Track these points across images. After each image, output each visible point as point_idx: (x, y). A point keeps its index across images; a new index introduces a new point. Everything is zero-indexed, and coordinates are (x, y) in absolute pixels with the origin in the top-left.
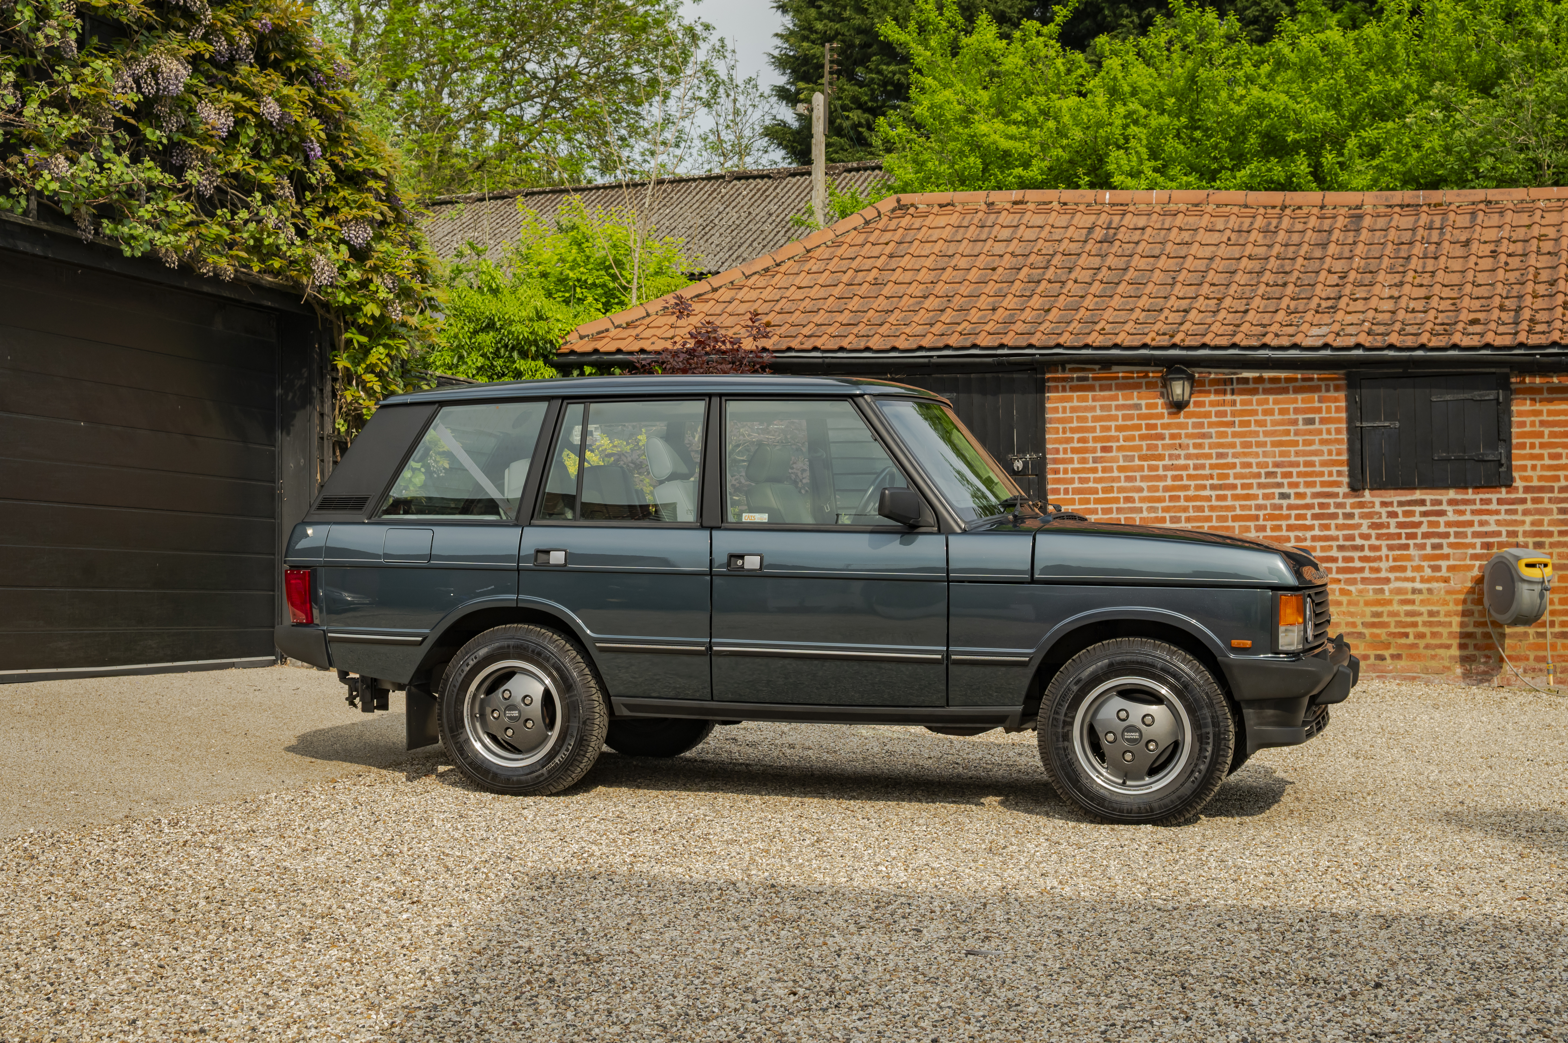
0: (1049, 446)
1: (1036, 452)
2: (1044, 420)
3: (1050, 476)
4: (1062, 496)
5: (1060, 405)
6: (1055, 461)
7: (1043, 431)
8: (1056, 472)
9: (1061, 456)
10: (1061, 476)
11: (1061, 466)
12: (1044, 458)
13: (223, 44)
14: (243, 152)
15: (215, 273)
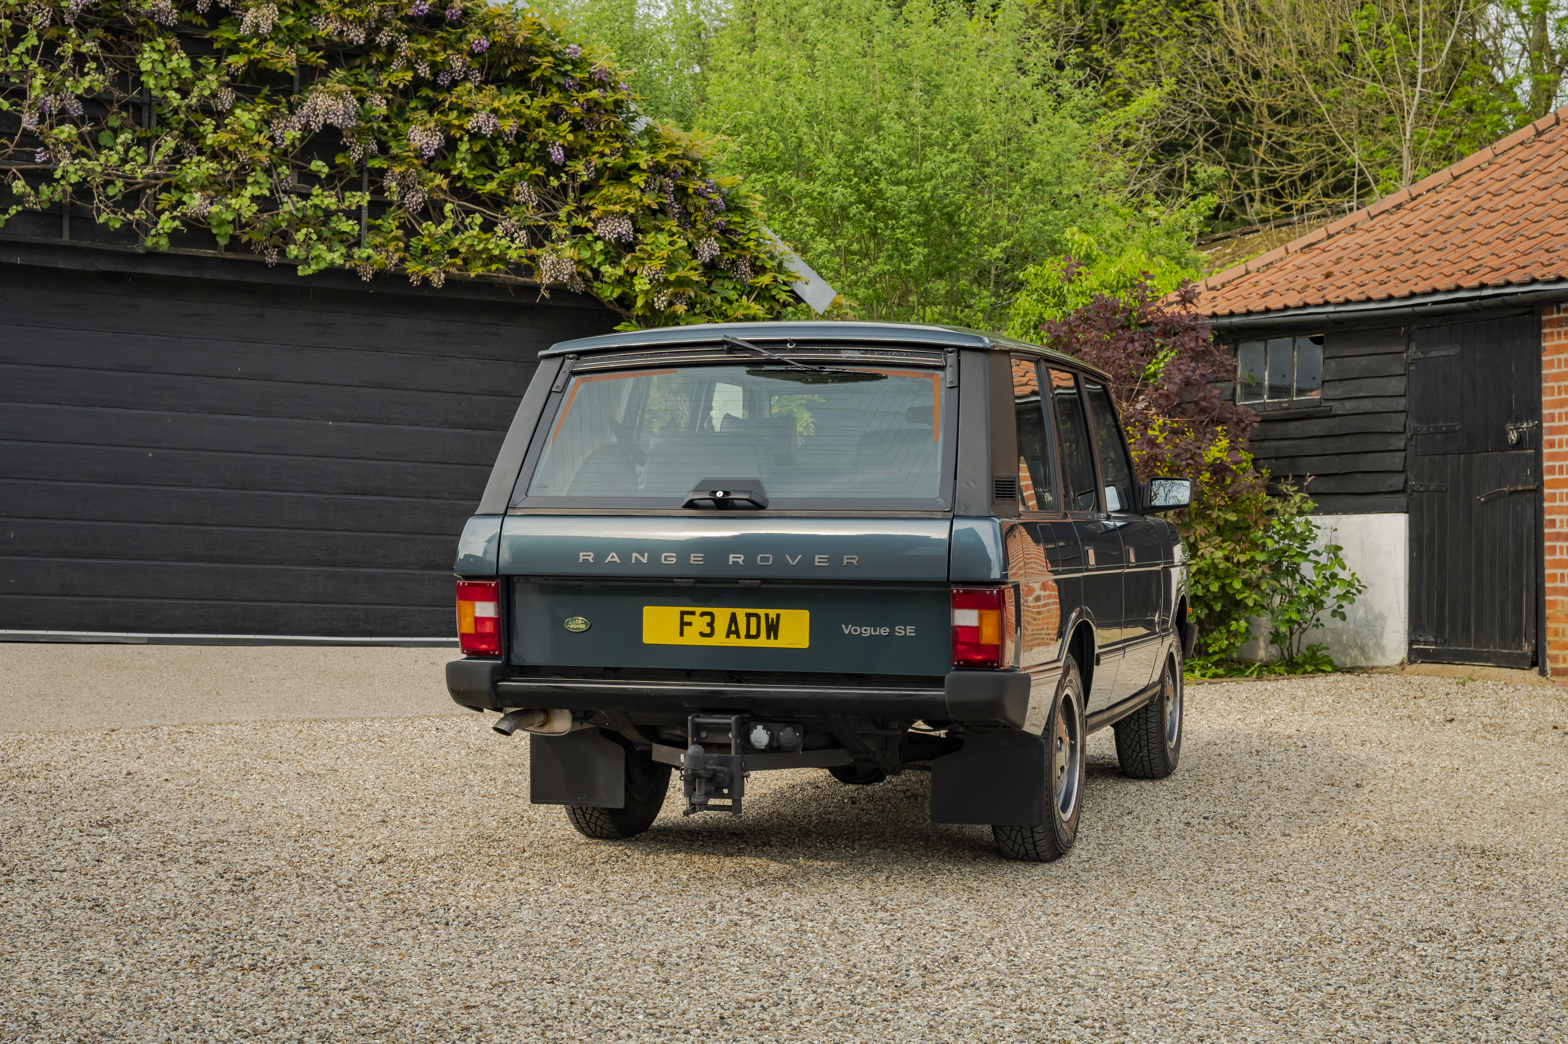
0: (1545, 412)
1: (1533, 421)
2: (1539, 378)
3: (1546, 451)
4: (1557, 476)
5: (1555, 357)
6: (1552, 431)
7: (1539, 392)
8: (1552, 444)
9: (1556, 424)
10: (1556, 450)
11: (1556, 437)
12: (1540, 427)
13: (424, 71)
14: (460, 167)
15: (426, 281)
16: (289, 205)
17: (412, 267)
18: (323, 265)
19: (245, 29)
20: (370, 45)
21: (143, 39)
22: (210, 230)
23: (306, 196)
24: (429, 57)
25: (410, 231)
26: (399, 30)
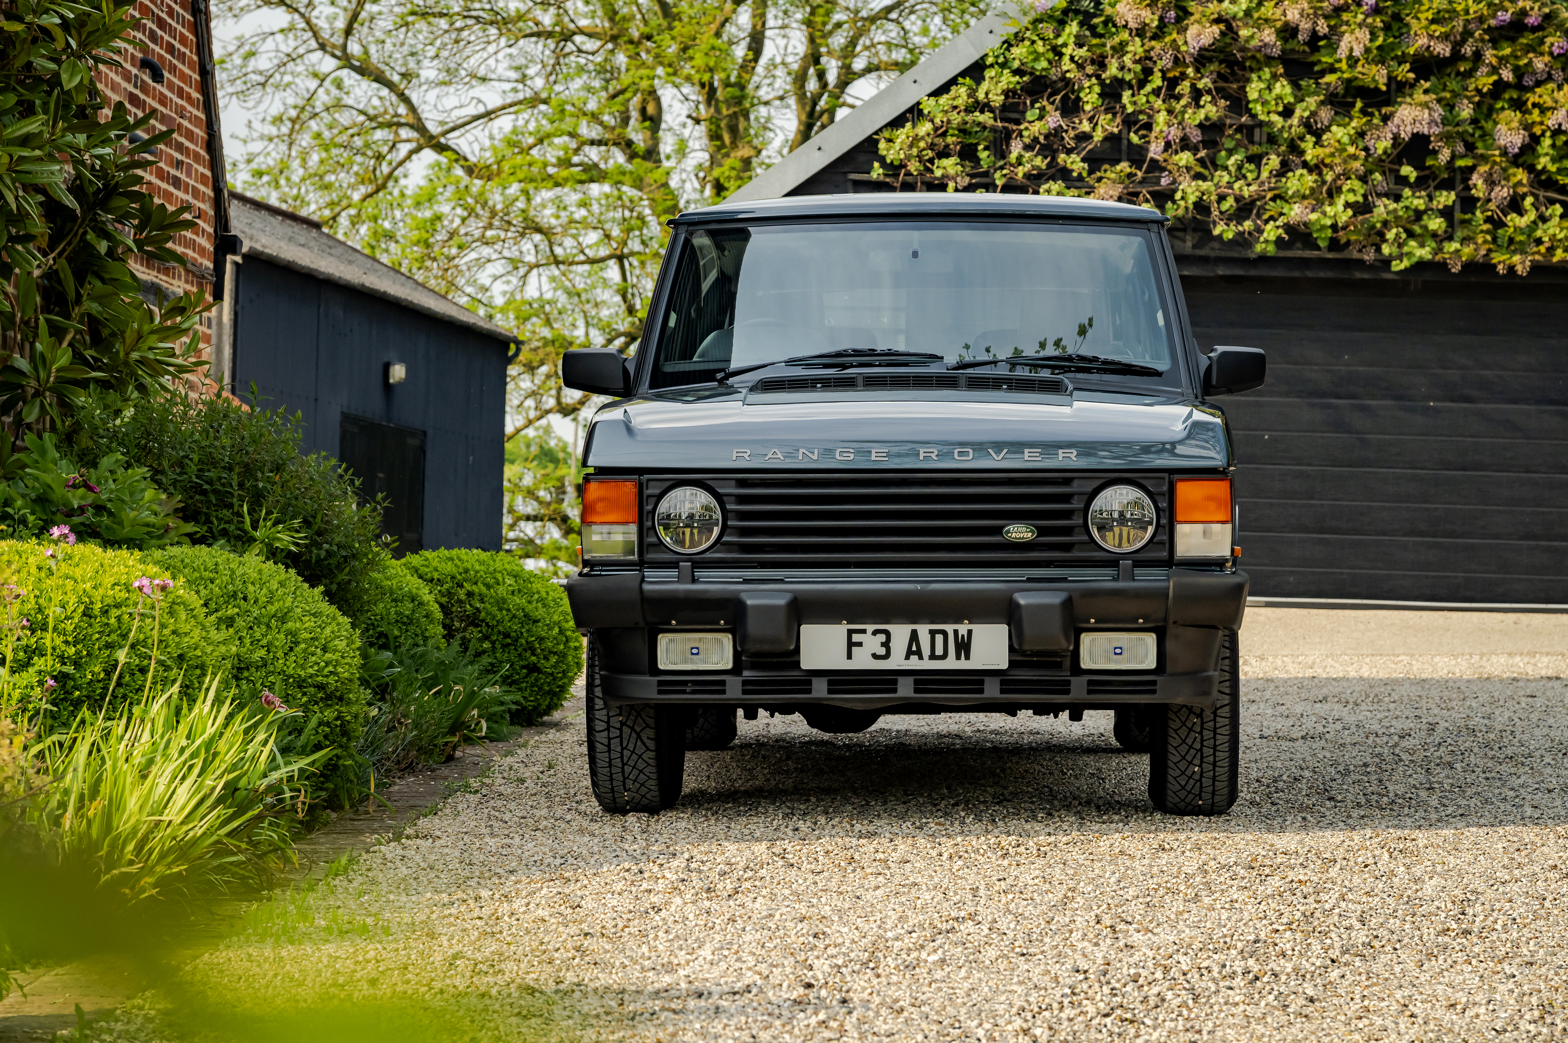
13: (1507, 75)
14: (1543, 162)
15: (1511, 269)
16: (1382, 208)
17: (1498, 258)
18: (1414, 260)
19: (1343, 52)
20: (1456, 56)
21: (1252, 70)
22: (1310, 234)
23: (1397, 198)
24: (1512, 61)
25: (1497, 223)
26: (1482, 40)
